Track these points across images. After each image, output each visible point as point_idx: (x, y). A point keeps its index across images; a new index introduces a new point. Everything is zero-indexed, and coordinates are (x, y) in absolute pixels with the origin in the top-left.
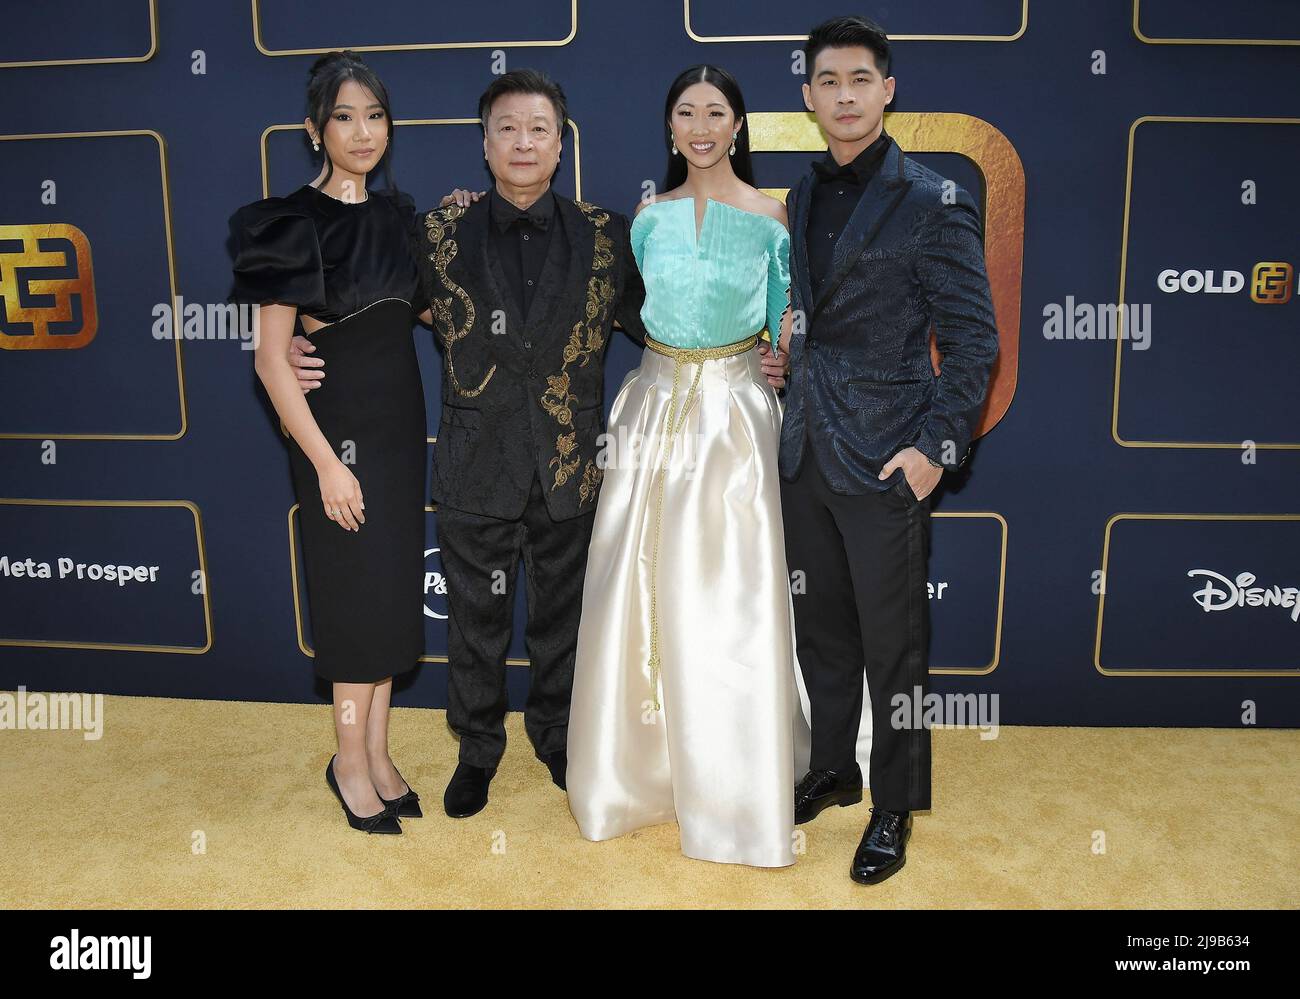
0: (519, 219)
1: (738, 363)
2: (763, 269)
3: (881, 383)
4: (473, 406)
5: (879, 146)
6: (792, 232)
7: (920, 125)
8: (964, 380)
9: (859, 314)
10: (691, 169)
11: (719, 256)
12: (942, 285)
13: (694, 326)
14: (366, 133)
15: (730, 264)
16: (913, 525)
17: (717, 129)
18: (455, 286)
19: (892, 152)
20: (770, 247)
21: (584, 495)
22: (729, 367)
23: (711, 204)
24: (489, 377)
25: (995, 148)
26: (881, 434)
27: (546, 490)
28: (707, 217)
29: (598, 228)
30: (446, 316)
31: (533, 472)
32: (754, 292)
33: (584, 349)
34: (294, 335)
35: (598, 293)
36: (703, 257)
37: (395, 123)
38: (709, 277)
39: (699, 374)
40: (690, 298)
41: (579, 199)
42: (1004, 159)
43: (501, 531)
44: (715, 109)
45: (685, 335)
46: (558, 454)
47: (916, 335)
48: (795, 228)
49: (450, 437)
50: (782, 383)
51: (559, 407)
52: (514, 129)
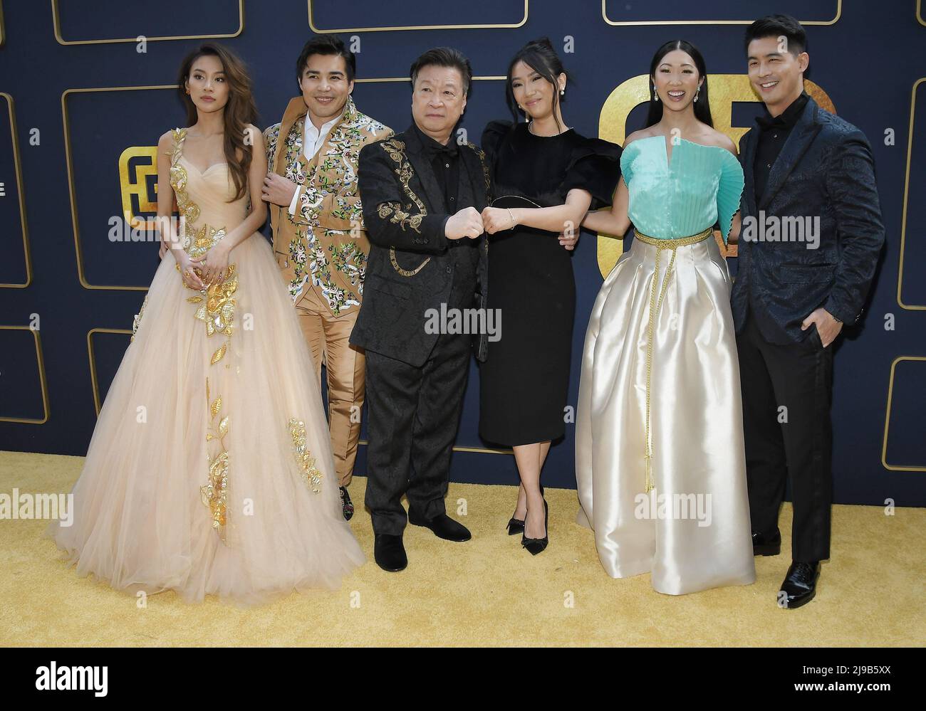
0: (442, 152)
1: (701, 248)
2: (716, 182)
3: (803, 265)
5: (800, 102)
11: (685, 176)
13: (669, 224)
15: (692, 181)
16: (819, 364)
17: (687, 82)
19: (809, 105)
22: (694, 251)
24: (423, 265)
26: (803, 300)
32: (710, 198)
36: (673, 177)
38: (678, 190)
40: (665, 205)
44: (686, 68)
45: (663, 230)
48: (745, 161)
52: (431, 91)
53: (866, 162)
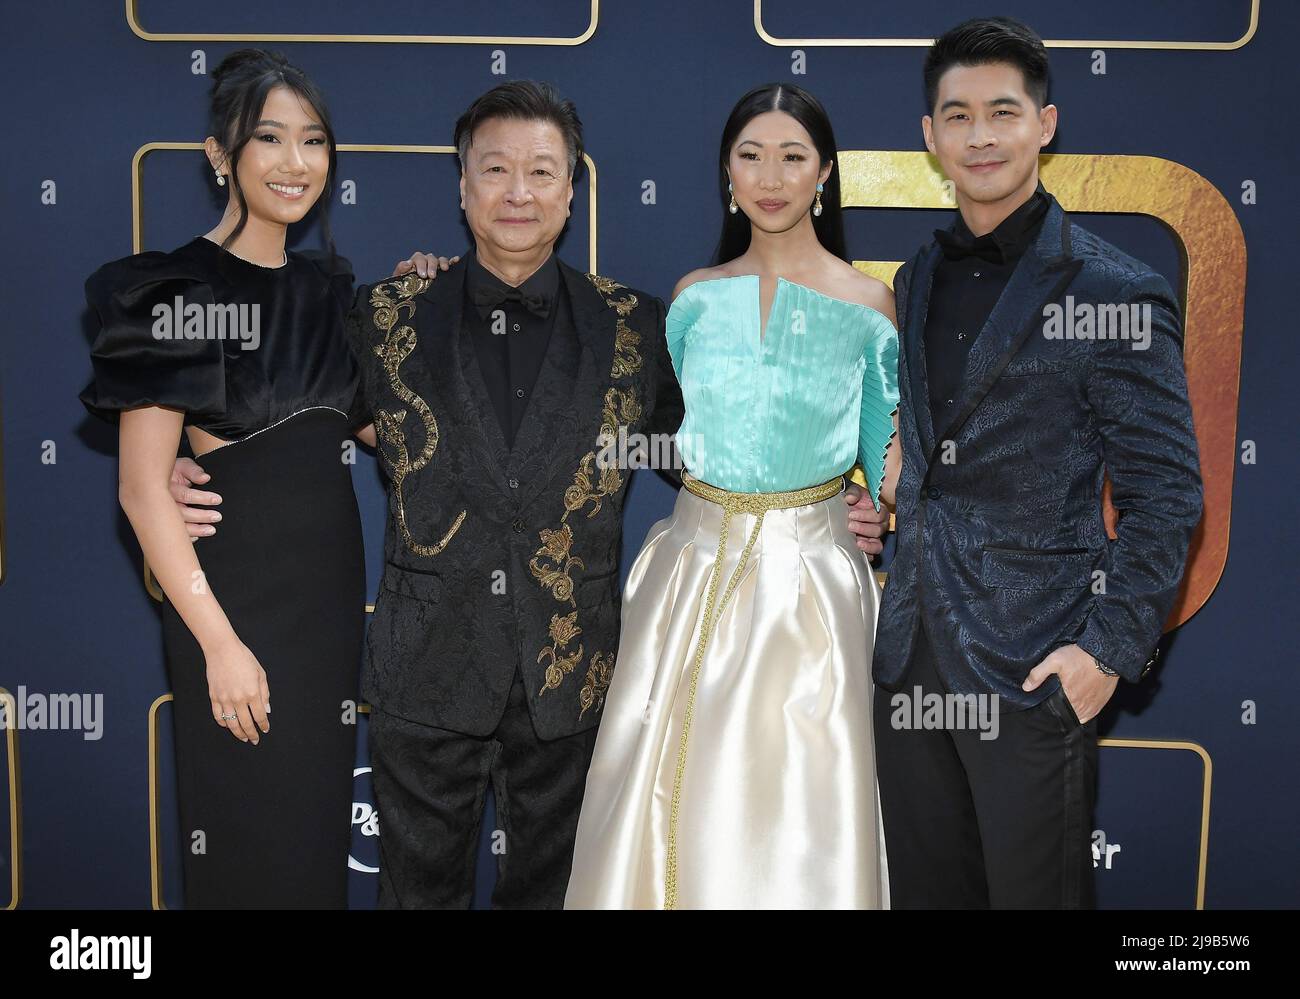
0: (507, 300)
1: (816, 516)
2: (856, 383)
3: (1030, 550)
4: (431, 569)
5: (1033, 208)
6: (903, 327)
7: (1092, 174)
8: (1154, 549)
9: (1001, 451)
10: (755, 232)
11: (793, 361)
12: (1124, 411)
13: (753, 461)
14: (301, 163)
15: (807, 373)
16: (1073, 758)
17: (794, 180)
18: (410, 394)
19: (1052, 218)
20: (868, 350)
21: (587, 703)
22: (801, 521)
23: (783, 285)
24: (455, 528)
25: (1203, 207)
26: (1029, 625)
27: (531, 695)
28: (778, 303)
29: (621, 317)
30: (397, 437)
31: (514, 669)
32: (841, 415)
33: (595, 491)
34: (178, 456)
35: (617, 412)
36: (770, 361)
37: (339, 147)
38: (776, 390)
39: (757, 528)
40: (748, 420)
41: (593, 271)
42: (1215, 224)
43: (463, 748)
44: (792, 150)
45: (738, 472)
46: (551, 642)
47: (1084, 484)
48: (907, 323)
49: (394, 611)
50: (877, 547)
51: (556, 575)
52: (505, 171)
53: (1170, 340)
